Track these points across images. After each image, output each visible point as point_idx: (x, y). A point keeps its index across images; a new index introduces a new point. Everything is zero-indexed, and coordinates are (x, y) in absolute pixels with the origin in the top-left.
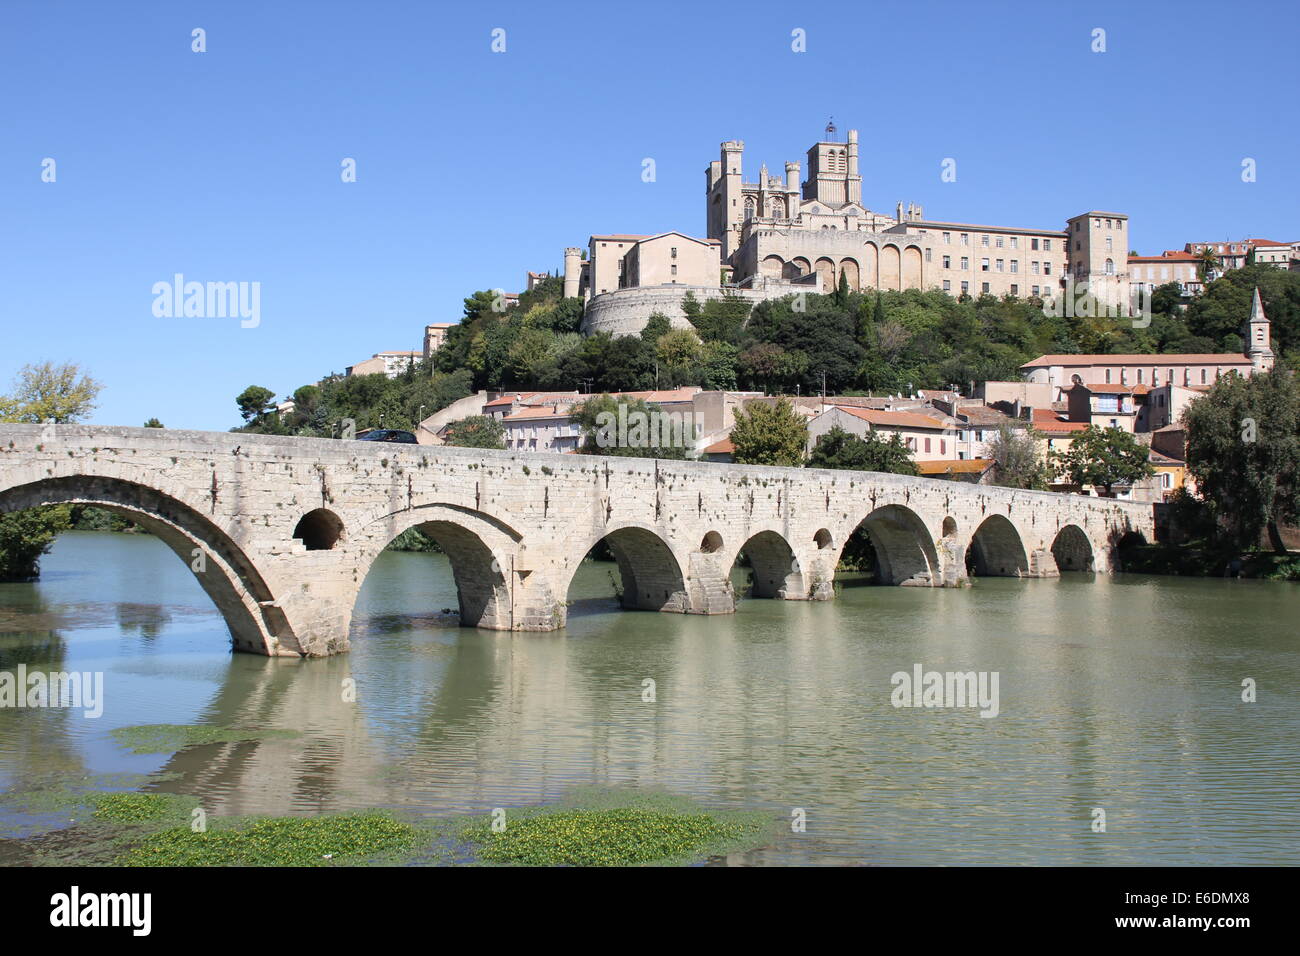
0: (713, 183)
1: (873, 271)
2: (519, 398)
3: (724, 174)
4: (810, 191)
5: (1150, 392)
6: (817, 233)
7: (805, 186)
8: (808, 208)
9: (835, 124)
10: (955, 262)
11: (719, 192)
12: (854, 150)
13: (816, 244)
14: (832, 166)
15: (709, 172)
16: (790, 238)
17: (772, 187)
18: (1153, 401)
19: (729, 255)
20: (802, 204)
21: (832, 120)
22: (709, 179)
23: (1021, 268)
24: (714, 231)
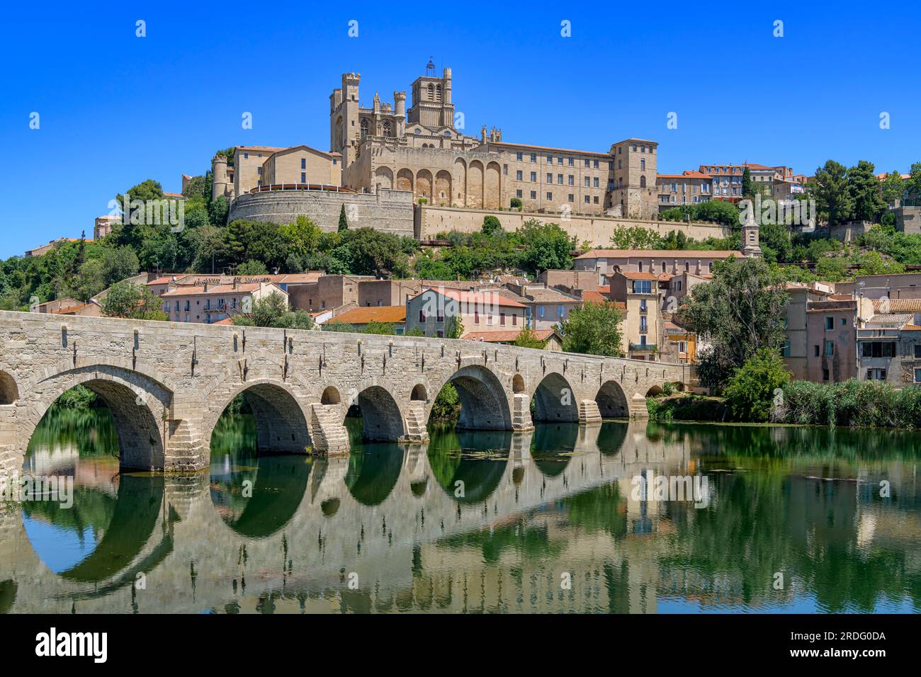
0: (336, 106)
1: (463, 181)
2: (175, 278)
3: (345, 100)
4: (413, 117)
5: (671, 279)
6: (418, 150)
7: (409, 112)
8: (412, 130)
9: (433, 62)
10: (527, 176)
11: (341, 113)
12: (449, 85)
13: (418, 159)
14: (431, 97)
15: (332, 97)
16: (397, 153)
17: (384, 111)
18: (673, 286)
19: (348, 166)
20: (407, 127)
21: (432, 59)
22: (333, 104)
23: (576, 182)
24: (336, 145)
